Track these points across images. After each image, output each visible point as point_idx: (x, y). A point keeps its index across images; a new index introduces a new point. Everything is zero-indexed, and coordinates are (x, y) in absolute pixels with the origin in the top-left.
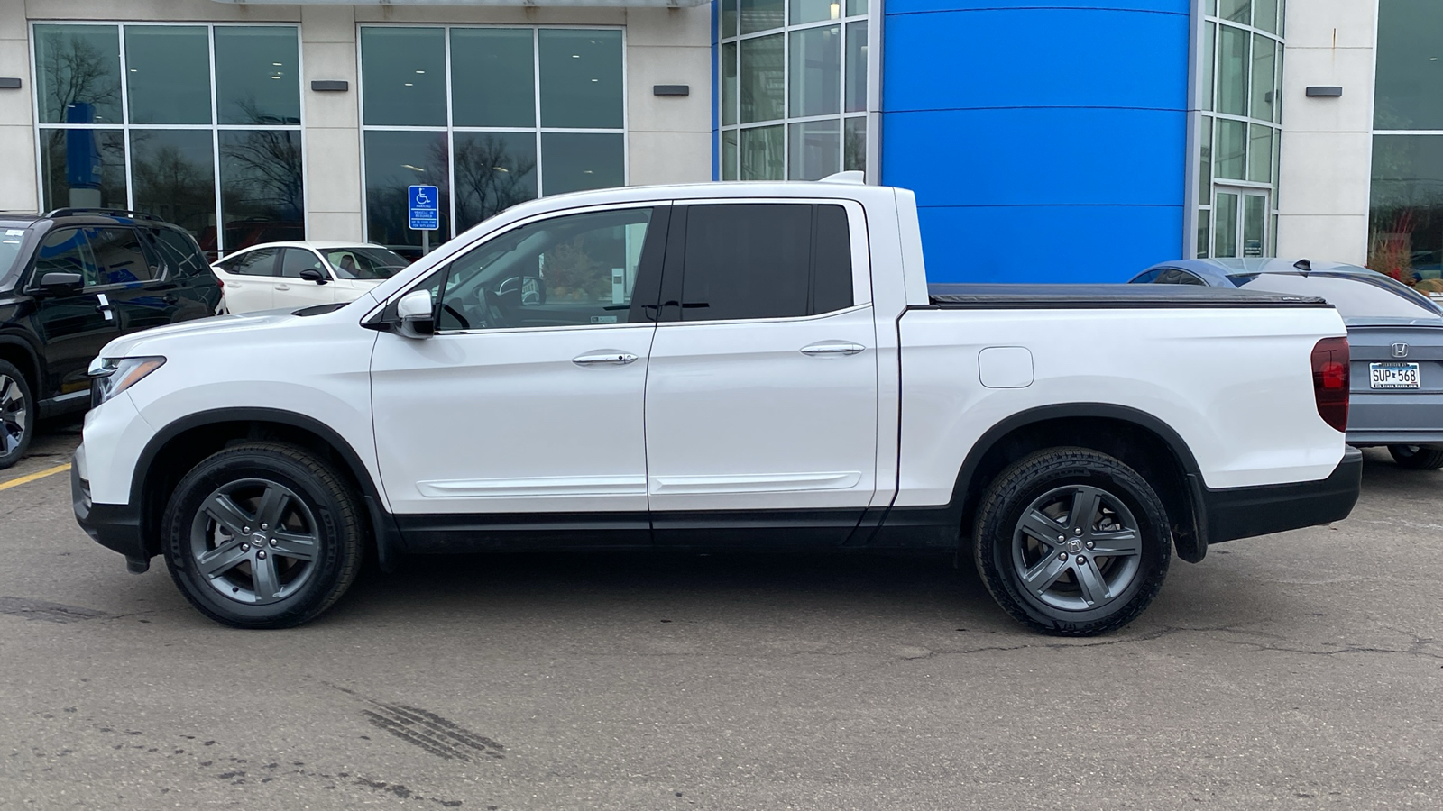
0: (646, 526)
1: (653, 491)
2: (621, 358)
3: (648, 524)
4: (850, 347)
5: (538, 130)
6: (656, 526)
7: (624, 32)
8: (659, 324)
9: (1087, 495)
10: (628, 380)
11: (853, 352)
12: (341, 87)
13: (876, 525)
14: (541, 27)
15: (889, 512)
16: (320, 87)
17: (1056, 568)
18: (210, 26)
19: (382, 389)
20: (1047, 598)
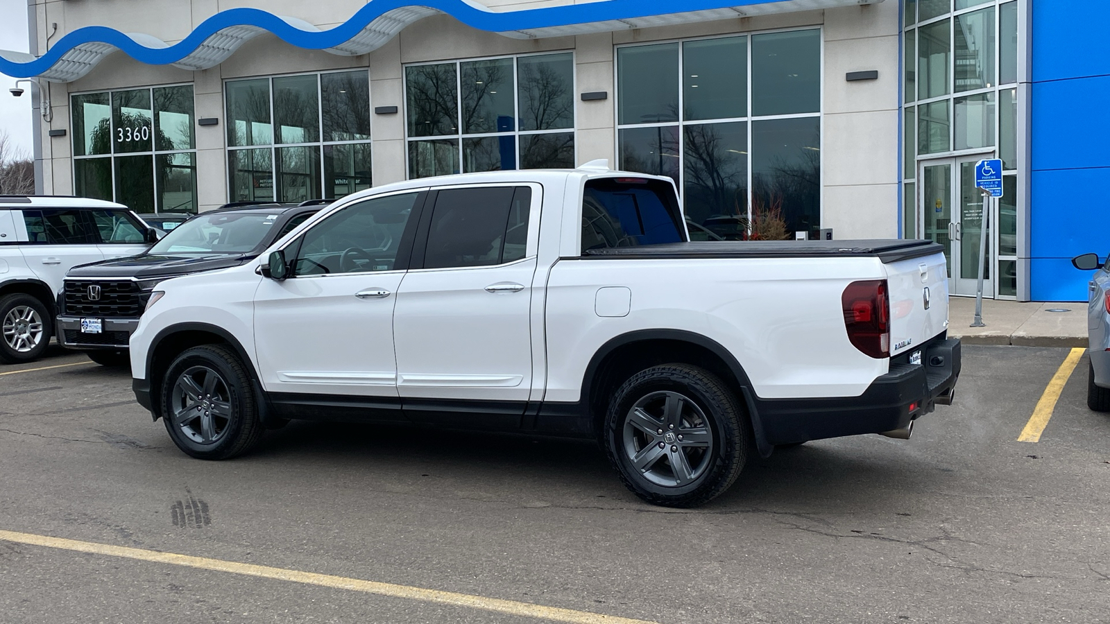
0: (398, 407)
1: (399, 383)
2: (379, 293)
3: (400, 406)
4: (512, 286)
5: (749, 119)
6: (405, 407)
7: (822, 30)
8: (409, 271)
9: (674, 399)
10: (384, 307)
11: (516, 290)
12: (602, 97)
13: (535, 414)
14: (753, 33)
15: (542, 405)
16: (587, 98)
17: (656, 453)
18: (515, 57)
19: (260, 312)
20: (649, 475)
